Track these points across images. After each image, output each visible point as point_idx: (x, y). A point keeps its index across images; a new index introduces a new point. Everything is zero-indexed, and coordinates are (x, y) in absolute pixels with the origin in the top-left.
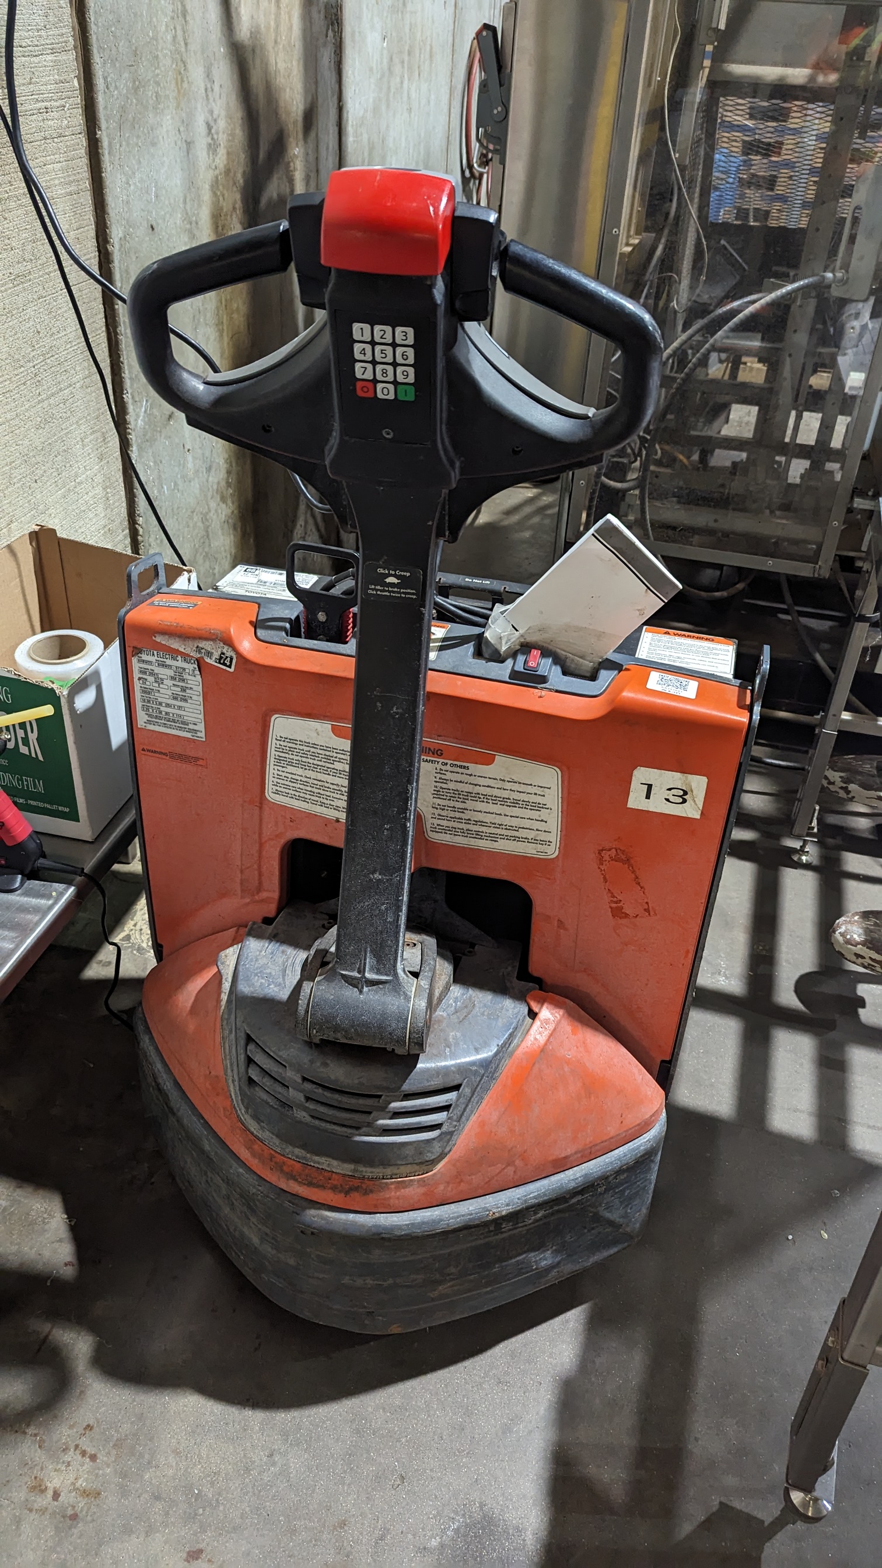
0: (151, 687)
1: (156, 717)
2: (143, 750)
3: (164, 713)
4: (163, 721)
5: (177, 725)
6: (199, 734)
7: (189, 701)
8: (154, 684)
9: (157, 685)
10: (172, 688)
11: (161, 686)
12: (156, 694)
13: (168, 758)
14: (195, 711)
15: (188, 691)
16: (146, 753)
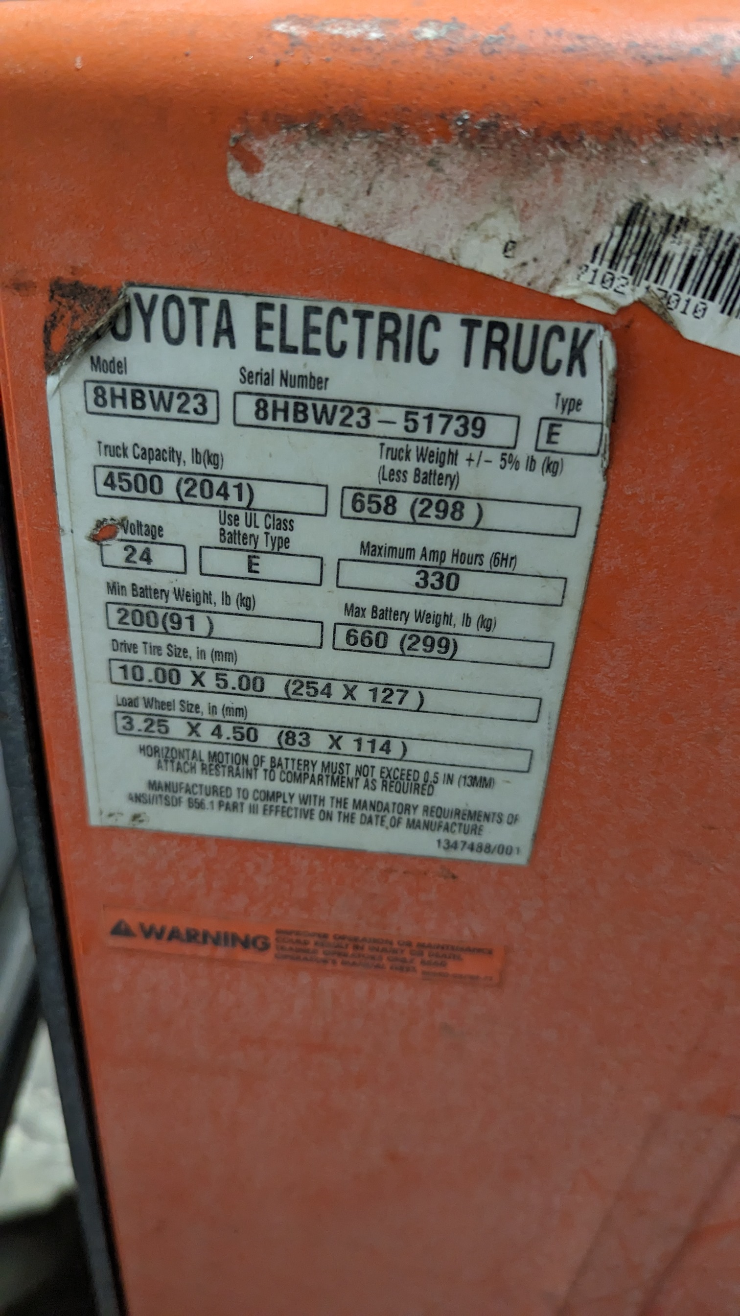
0: (193, 582)
1: (215, 761)
2: (120, 930)
3: (268, 736)
4: (259, 782)
5: (358, 792)
6: (493, 834)
7: (469, 647)
8: (217, 561)
9: (236, 562)
10: (354, 574)
11: (269, 565)
12: (226, 626)
13: (268, 957)
14: (503, 707)
15: (470, 582)
16: (139, 942)
